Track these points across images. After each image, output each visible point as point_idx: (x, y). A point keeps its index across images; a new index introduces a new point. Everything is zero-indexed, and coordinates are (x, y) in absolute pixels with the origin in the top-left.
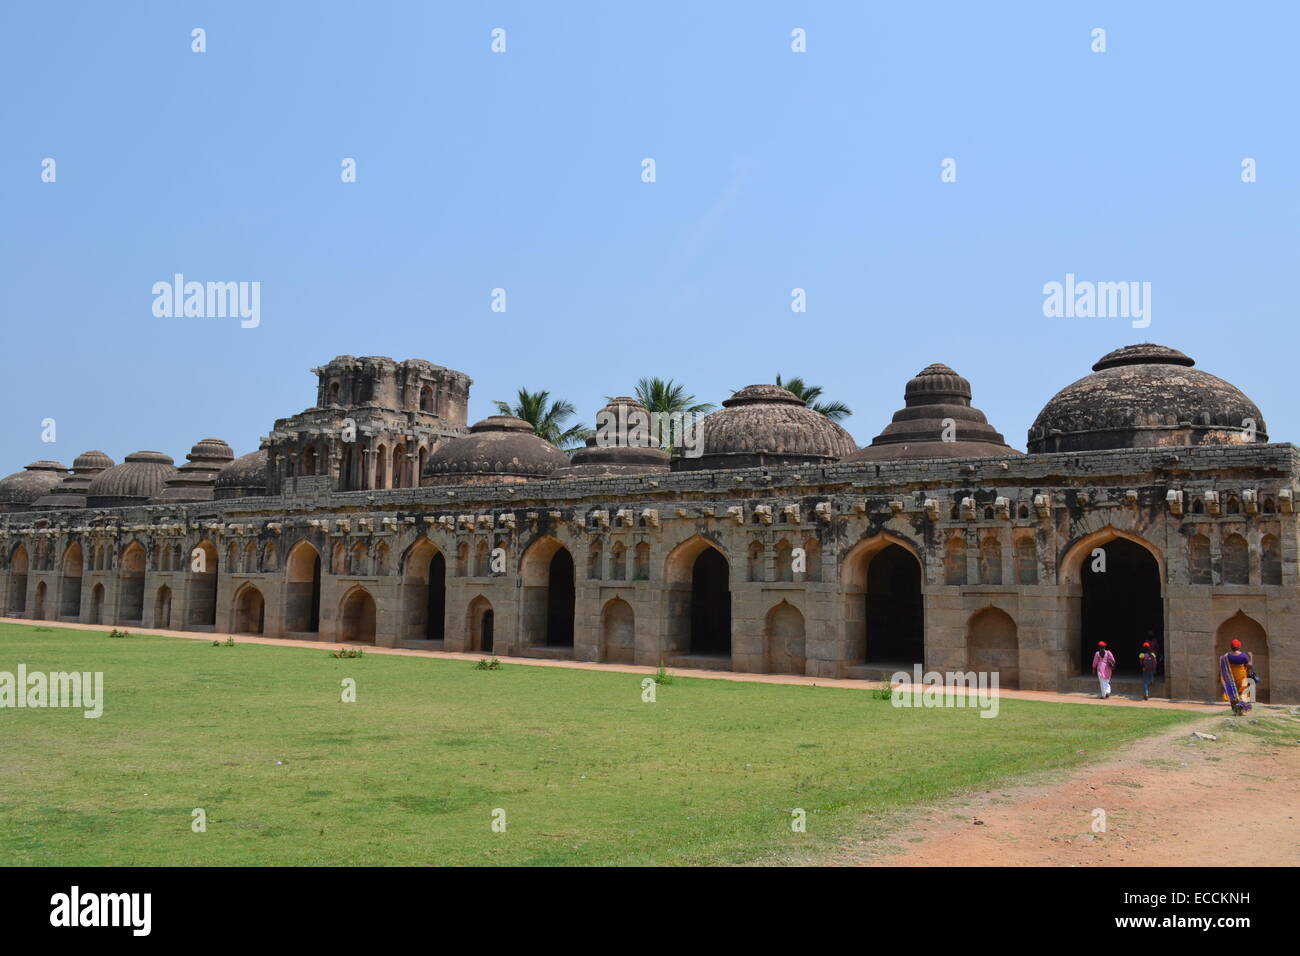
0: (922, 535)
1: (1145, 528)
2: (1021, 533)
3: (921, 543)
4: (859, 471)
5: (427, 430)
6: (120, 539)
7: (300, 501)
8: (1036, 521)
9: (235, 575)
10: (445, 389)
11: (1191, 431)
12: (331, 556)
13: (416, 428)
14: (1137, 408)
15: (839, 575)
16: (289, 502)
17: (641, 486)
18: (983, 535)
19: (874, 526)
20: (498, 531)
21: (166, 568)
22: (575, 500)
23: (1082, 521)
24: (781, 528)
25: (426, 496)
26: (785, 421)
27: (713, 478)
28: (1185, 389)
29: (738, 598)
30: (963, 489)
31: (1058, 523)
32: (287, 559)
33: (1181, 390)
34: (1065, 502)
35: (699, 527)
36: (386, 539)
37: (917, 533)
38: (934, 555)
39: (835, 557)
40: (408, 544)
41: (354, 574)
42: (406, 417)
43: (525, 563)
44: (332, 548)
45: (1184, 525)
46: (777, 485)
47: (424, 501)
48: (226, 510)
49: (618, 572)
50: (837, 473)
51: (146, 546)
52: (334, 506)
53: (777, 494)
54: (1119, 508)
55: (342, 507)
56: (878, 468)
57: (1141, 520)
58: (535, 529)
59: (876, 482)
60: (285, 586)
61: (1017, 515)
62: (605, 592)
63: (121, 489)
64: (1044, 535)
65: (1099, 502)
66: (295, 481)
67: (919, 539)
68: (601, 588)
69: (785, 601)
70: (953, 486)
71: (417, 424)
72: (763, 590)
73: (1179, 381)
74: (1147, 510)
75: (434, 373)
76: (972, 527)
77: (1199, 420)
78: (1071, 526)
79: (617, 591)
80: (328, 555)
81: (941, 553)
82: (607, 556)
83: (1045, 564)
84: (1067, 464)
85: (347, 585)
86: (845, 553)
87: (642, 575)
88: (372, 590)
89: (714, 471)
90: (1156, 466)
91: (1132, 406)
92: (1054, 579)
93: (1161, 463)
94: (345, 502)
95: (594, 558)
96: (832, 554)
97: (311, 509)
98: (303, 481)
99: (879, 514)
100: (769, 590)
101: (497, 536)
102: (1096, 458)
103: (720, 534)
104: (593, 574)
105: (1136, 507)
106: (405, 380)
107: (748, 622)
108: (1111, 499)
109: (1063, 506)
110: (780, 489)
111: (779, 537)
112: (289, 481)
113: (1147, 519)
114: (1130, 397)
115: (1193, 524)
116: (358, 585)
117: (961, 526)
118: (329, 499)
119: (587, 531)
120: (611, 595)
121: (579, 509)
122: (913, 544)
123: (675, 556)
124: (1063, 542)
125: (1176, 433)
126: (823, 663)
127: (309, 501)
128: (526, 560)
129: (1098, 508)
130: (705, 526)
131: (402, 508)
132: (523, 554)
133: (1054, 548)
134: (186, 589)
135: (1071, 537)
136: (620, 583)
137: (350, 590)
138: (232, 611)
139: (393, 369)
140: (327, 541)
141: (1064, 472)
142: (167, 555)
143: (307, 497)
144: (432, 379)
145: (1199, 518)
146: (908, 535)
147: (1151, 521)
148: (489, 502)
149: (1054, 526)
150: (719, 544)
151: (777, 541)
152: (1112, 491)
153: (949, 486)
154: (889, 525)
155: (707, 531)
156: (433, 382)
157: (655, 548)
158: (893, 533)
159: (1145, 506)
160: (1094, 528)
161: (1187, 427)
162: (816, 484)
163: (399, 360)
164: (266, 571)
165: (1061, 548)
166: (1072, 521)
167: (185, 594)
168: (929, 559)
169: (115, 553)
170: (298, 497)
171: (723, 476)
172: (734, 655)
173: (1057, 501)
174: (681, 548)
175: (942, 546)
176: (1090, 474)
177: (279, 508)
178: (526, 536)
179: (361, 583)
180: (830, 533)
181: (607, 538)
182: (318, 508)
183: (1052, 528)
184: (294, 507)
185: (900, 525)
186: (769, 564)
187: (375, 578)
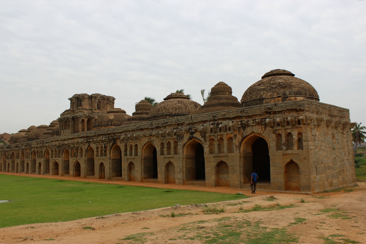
0: (203, 138)
1: (263, 132)
2: (229, 136)
3: (203, 141)
4: (187, 118)
5: (97, 114)
6: (31, 150)
7: (65, 137)
8: (233, 132)
9: (53, 159)
10: (106, 101)
11: (282, 98)
12: (71, 152)
13: (93, 114)
14: (264, 91)
15: (183, 152)
16: (63, 137)
17: (135, 127)
18: (219, 137)
19: (191, 136)
20: (105, 143)
21: (40, 158)
22: (121, 133)
23: (246, 131)
24: (168, 138)
25: (90, 134)
26: (176, 104)
27: (152, 123)
28: (281, 84)
29: (158, 161)
30: (213, 122)
31: (239, 132)
32: (63, 154)
33: (280, 84)
34: (240, 125)
35: (149, 139)
36: (82, 147)
37: (202, 138)
38: (206, 144)
39: (181, 147)
40: (87, 148)
41: (76, 157)
42: (91, 111)
43: (111, 152)
44: (71, 150)
45: (274, 130)
46: (167, 124)
48: (50, 141)
49: (131, 155)
50: (181, 119)
51: (36, 152)
52: (71, 138)
53: (167, 127)
54: (255, 126)
55: (73, 138)
56: (191, 117)
57: (262, 129)
58: (113, 142)
59: (191, 122)
60: (63, 161)
61: (228, 130)
62: (128, 160)
63: (34, 136)
64: (235, 136)
65: (249, 124)
66: (64, 131)
67: (202, 139)
68: (127, 159)
69: (170, 161)
70: (211, 121)
71: (94, 112)
72: (164, 158)
73: (280, 81)
74: (264, 126)
75: (101, 97)
76: (216, 135)
77: (284, 94)
78: (242, 133)
79: (131, 159)
80: (70, 152)
81: (208, 144)
82: (128, 149)
83: (236, 146)
84: (241, 112)
85: (75, 161)
86: (184, 145)
87: (136, 154)
88: (80, 162)
89: (152, 121)
90: (266, 110)
91: (263, 91)
92: (238, 151)
93: (267, 109)
94: (73, 136)
95: (126, 150)
96: (180, 146)
97: (67, 139)
99: (192, 132)
100: (166, 158)
102: (249, 109)
103: (154, 141)
104: (126, 155)
105: (260, 125)
106: (91, 100)
107: (161, 168)
108: (253, 123)
109: (240, 126)
110: (168, 125)
111: (168, 141)
112: (62, 131)
113: (264, 129)
114: (263, 87)
115: (277, 130)
116: (77, 161)
117: (213, 134)
118: (70, 136)
119: (124, 142)
120: (129, 161)
121: (122, 135)
122: (201, 141)
123: (144, 148)
124: (240, 138)
125: (277, 99)
126: (180, 180)
128: (112, 151)
129: (250, 126)
130: (150, 138)
131: (85, 137)
132: (111, 149)
133: (238, 140)
134: (44, 163)
135: (243, 136)
136: (131, 157)
137: (75, 162)
138: (53, 169)
139: (88, 97)
140: (70, 148)
141: (240, 115)
142: (40, 154)
144: (101, 99)
145: (279, 128)
146: (199, 138)
147: (265, 130)
148: (103, 134)
149: (238, 133)
150: (153, 144)
151: (167, 142)
152: (253, 120)
153: (210, 121)
154: (195, 135)
155: (151, 140)
156: (101, 100)
157: (139, 146)
158: (196, 138)
159: (263, 125)
160: (249, 133)
161: (280, 97)
162: (176, 123)
163: (90, 94)
164: (59, 157)
165: (240, 140)
166: (243, 131)
167: (44, 165)
168: (205, 145)
169: (30, 154)
171: (154, 122)
172: (158, 178)
173: (238, 125)
174: (146, 146)
175: (208, 141)
176: (247, 115)
177: (61, 139)
178: (111, 144)
179: (77, 160)
180: (180, 139)
181: (128, 144)
183: (237, 134)
184: (64, 139)
185: (197, 135)
186: (165, 149)
187: (80, 158)
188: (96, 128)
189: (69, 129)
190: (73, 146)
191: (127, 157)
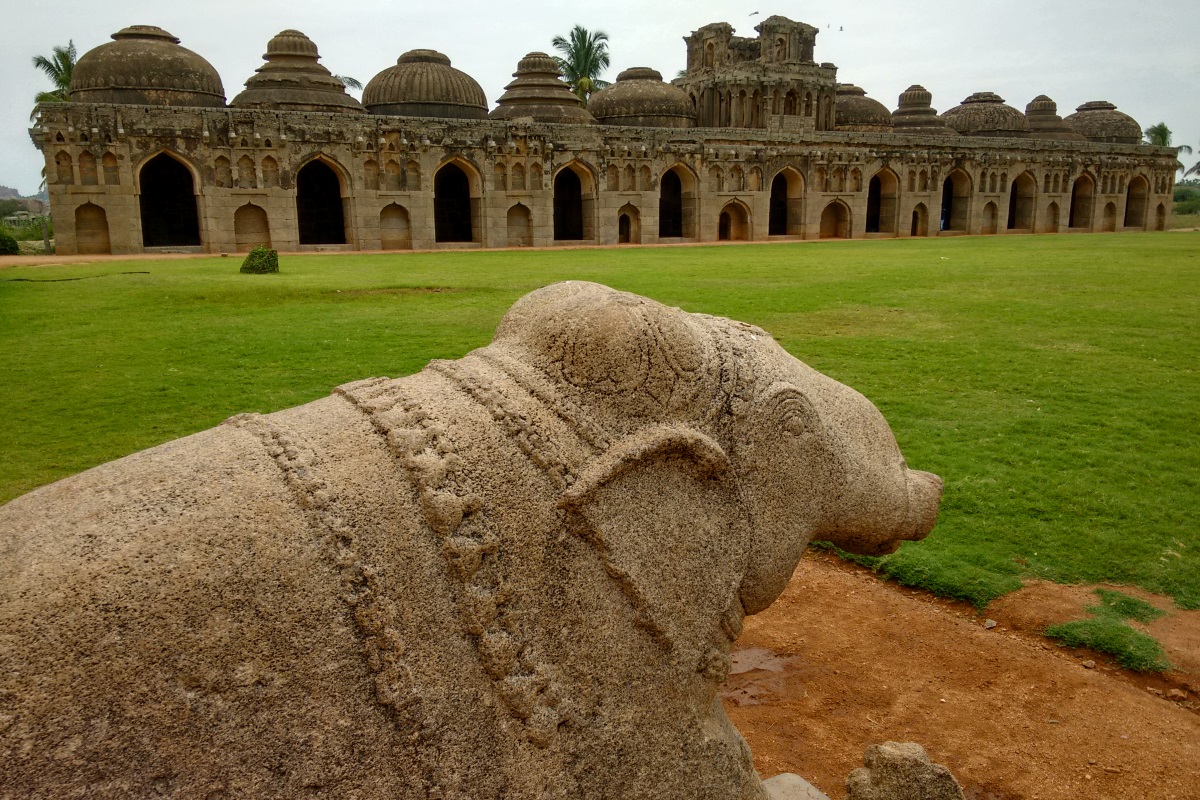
1: (1148, 174)
6: (553, 158)
7: (787, 135)
16: (776, 135)
20: (933, 164)
24: (1056, 168)
32: (771, 180)
35: (1028, 166)
36: (860, 168)
38: (1100, 182)
39: (1073, 182)
40: (875, 171)
41: (833, 191)
47: (888, 143)
49: (993, 189)
51: (595, 166)
52: (816, 141)
54: (1144, 166)
55: (825, 142)
57: (1148, 171)
58: (953, 164)
67: (1096, 175)
69: (1054, 202)
80: (813, 177)
82: (988, 180)
85: (828, 199)
87: (1003, 189)
88: (847, 202)
94: (827, 138)
95: (983, 182)
97: (798, 142)
98: (788, 119)
100: (1050, 196)
101: (933, 167)
103: (1035, 170)
104: (982, 190)
107: (1042, 211)
111: (1056, 172)
112: (776, 118)
115: (1157, 173)
116: (838, 199)
117: (1108, 170)
118: (813, 136)
119: (981, 166)
120: (988, 201)
121: (978, 154)
122: (1094, 177)
126: (1064, 227)
127: (795, 136)
131: (872, 146)
135: (1132, 176)
136: (994, 194)
137: (831, 202)
140: (812, 167)
143: (793, 132)
146: (1093, 174)
150: (1033, 175)
151: (1055, 175)
154: (1089, 169)
157: (1009, 176)
158: (1089, 173)
160: (1138, 173)
166: (1133, 170)
169: (546, 173)
170: (784, 132)
175: (1102, 178)
177: (765, 139)
178: (949, 168)
179: (840, 197)
180: (1072, 172)
182: (802, 142)
184: (780, 139)
185: (1091, 169)
186: (1051, 185)
187: (852, 193)
188: (879, 128)
189: (808, 114)
190: (825, 162)
191: (985, 194)
